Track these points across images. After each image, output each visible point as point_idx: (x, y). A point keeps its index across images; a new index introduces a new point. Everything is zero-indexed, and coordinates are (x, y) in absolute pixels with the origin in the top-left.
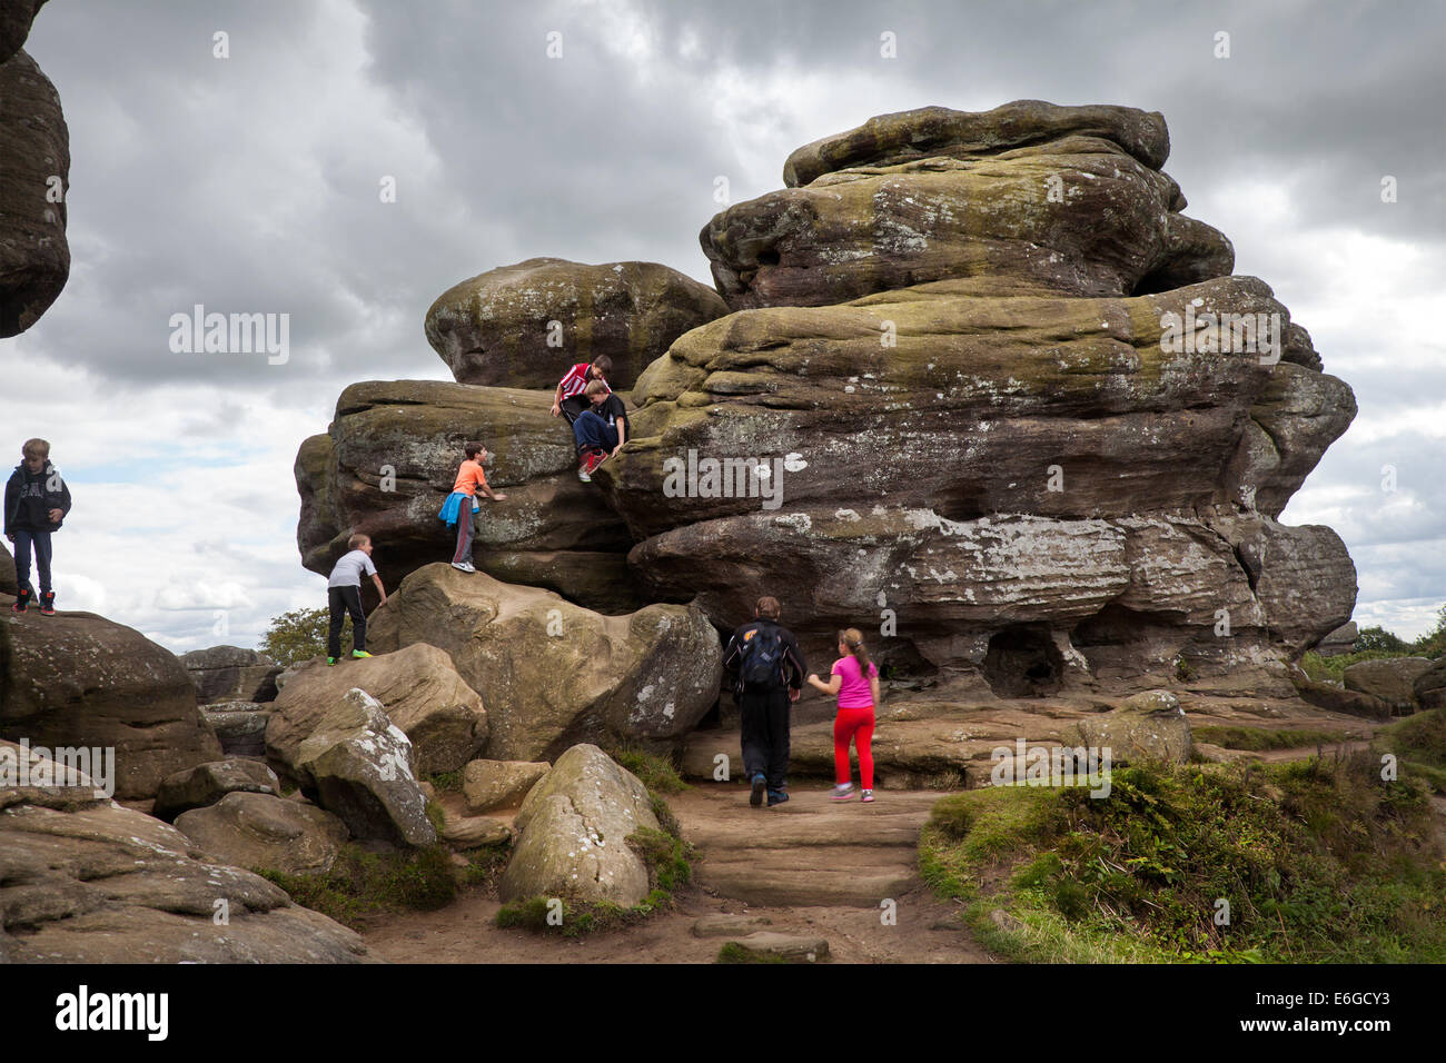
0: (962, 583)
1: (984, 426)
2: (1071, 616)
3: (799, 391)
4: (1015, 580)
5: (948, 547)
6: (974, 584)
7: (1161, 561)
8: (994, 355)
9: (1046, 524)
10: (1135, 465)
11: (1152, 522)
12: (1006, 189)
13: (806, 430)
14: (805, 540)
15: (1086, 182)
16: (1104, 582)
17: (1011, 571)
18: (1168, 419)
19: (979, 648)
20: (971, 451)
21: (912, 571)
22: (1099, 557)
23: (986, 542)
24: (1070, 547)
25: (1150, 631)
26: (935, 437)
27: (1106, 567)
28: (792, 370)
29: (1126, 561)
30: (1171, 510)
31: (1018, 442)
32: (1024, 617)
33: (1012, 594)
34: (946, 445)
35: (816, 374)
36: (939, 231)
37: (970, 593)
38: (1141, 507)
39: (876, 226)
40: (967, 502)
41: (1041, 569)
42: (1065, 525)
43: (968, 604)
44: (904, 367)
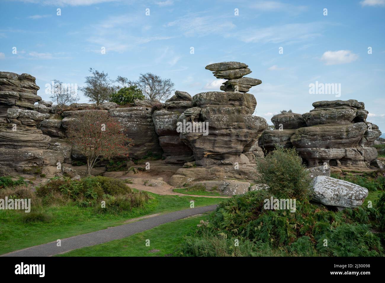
0: (326, 155)
1: (329, 141)
2: (339, 158)
3: (310, 137)
4: (332, 155)
5: (325, 152)
6: (327, 155)
7: (350, 153)
8: (330, 134)
9: (336, 149)
10: (346, 143)
11: (349, 149)
12: (334, 114)
13: (311, 141)
14: (310, 151)
15: (343, 114)
16: (342, 155)
17: (331, 154)
18: (350, 139)
19: (328, 161)
20: (327, 143)
21: (321, 154)
22: (342, 153)
23: (329, 151)
24: (338, 151)
25: (348, 160)
26: (324, 142)
27: (343, 153)
28: (310, 135)
29: (345, 153)
30: (352, 147)
31: (332, 142)
32: (333, 158)
33: (332, 156)
34: (325, 142)
35: (312, 136)
36: (327, 118)
37: (327, 156)
38: (348, 147)
39: (320, 118)
40: (328, 147)
41: (336, 154)
42: (338, 149)
43: (327, 157)
44: (321, 135)
